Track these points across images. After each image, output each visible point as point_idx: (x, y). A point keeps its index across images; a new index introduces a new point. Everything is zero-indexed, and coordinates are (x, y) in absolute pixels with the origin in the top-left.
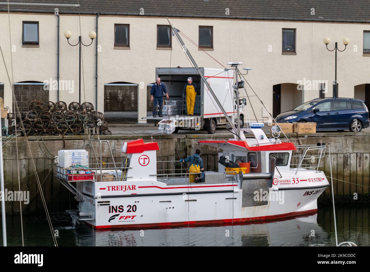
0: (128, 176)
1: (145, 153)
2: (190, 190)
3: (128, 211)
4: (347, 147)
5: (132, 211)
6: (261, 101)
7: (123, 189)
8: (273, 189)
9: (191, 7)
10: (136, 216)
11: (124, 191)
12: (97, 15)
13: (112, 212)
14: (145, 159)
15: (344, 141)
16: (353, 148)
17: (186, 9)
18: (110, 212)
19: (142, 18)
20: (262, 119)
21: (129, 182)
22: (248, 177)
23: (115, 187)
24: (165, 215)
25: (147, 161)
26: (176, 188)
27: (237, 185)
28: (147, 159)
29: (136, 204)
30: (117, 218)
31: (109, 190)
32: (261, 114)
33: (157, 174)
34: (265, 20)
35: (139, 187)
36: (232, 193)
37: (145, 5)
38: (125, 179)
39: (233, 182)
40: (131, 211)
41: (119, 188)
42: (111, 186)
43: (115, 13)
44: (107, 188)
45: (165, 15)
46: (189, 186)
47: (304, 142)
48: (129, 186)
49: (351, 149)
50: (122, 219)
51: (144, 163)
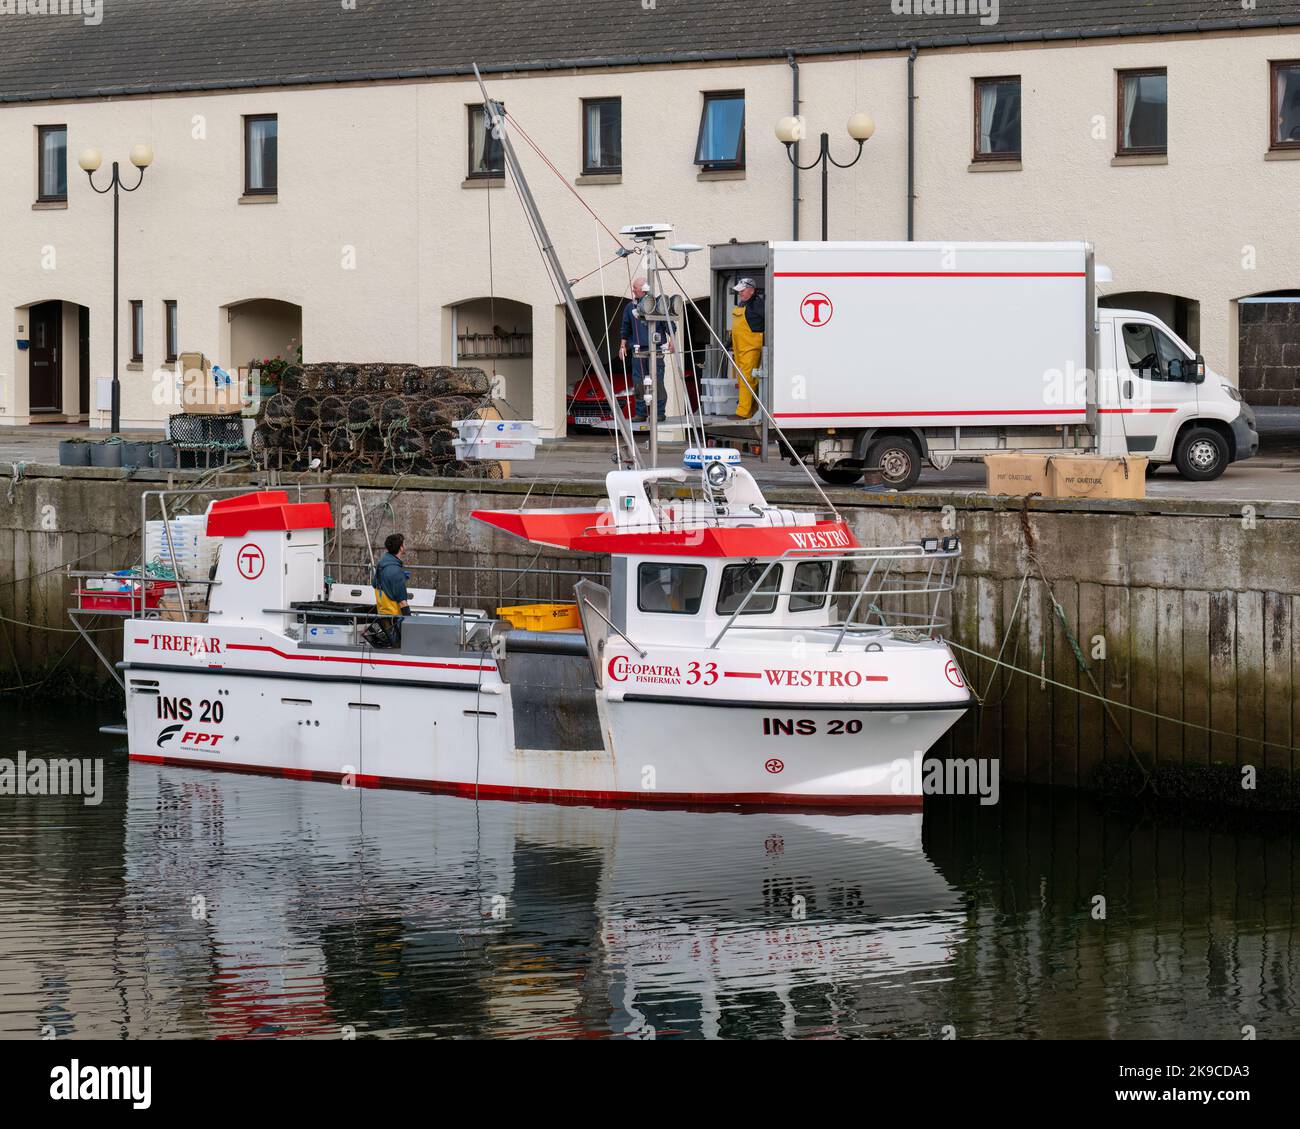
0: (210, 610)
1: (253, 537)
2: (369, 671)
3: (204, 719)
4: (1220, 562)
5: (212, 720)
7: (188, 646)
10: (221, 737)
11: (190, 654)
13: (166, 717)
15: (1208, 538)
16: (1247, 566)
18: (160, 716)
23: (170, 638)
24: (297, 745)
25: (257, 565)
27: (494, 669)
28: (257, 556)
29: (222, 699)
30: (178, 736)
31: (156, 646)
35: (229, 646)
40: (209, 720)
41: (180, 643)
42: (160, 636)
44: (152, 641)
46: (366, 656)
47: (1049, 531)
48: (204, 641)
49: (1238, 574)
50: (190, 743)
51: (251, 571)
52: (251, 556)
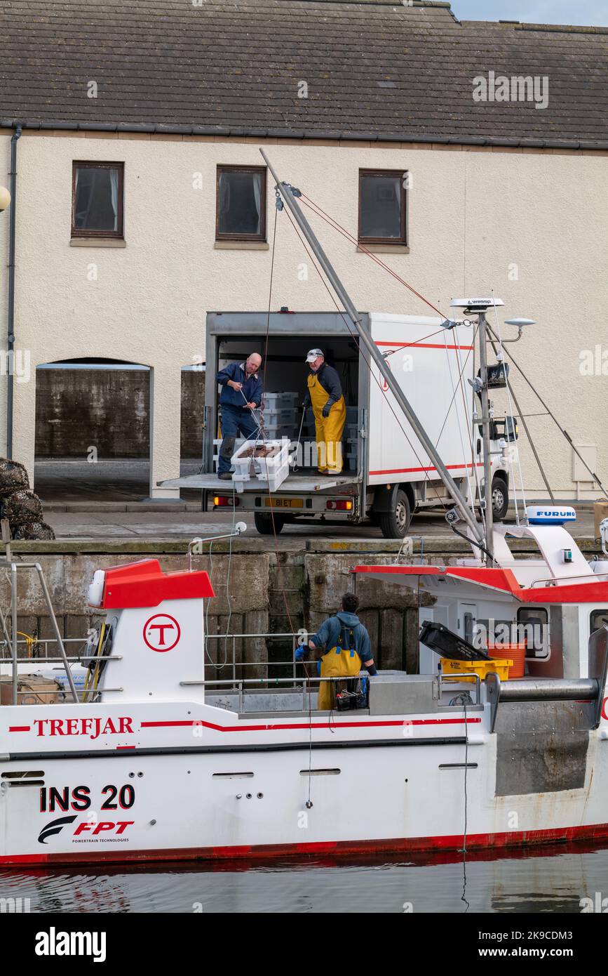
0: (107, 687)
1: (167, 607)
3: (107, 806)
5: (119, 806)
6: (565, 433)
7: (88, 728)
8: (604, 734)
9: (332, 104)
10: (132, 823)
11: (92, 737)
12: (14, 130)
13: (52, 808)
14: (165, 630)
17: (317, 111)
18: (43, 809)
19: (166, 143)
20: (573, 486)
21: (110, 707)
22: (516, 691)
23: (61, 723)
24: (234, 821)
25: (170, 635)
26: (270, 727)
27: (478, 720)
28: (170, 626)
29: (133, 782)
30: (69, 829)
31: (41, 733)
32: (569, 472)
33: (206, 680)
34: (585, 152)
35: (144, 725)
36: (463, 747)
37: (177, 98)
38: (98, 697)
39: (465, 710)
40: (115, 806)
41: (75, 727)
42: (47, 721)
43: (73, 124)
44: (35, 729)
45: (246, 132)
48: (110, 721)
51: (162, 642)
52: (162, 627)
